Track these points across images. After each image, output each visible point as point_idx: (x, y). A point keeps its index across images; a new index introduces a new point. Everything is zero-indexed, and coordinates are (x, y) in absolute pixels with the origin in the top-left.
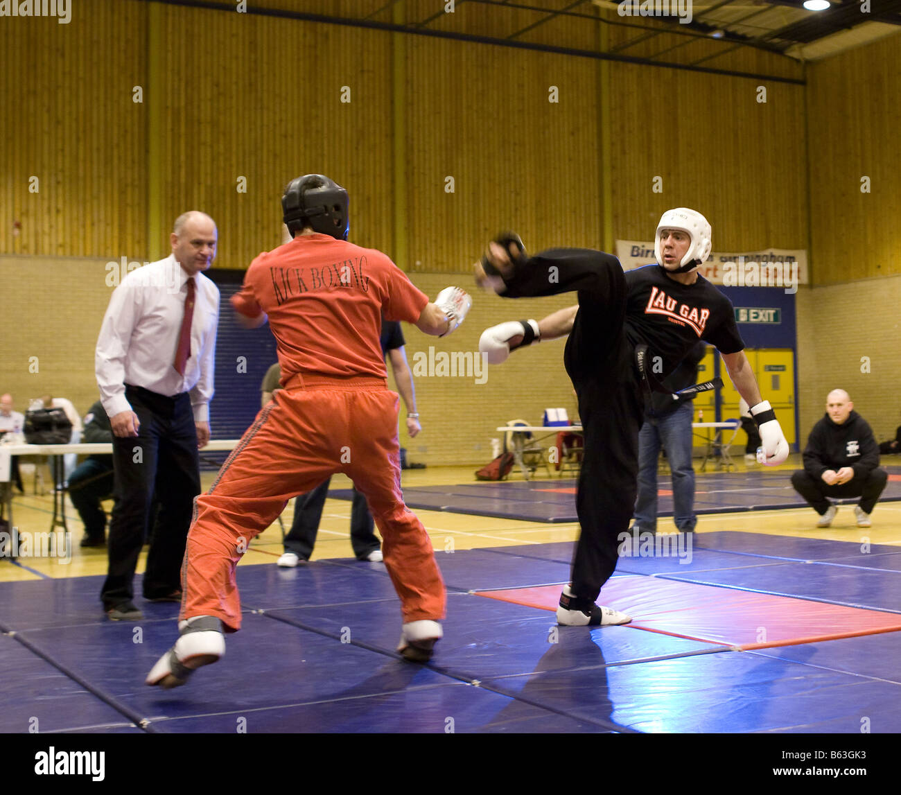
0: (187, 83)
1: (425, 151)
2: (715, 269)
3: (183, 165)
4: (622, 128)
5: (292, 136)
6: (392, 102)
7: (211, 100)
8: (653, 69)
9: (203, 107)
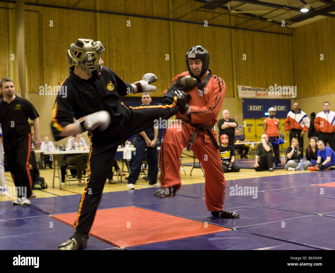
0: (108, 38)
1: (180, 58)
2: (267, 94)
3: (108, 64)
4: (238, 50)
5: (140, 54)
6: (170, 43)
7: (116, 43)
8: (247, 31)
9: (113, 46)
